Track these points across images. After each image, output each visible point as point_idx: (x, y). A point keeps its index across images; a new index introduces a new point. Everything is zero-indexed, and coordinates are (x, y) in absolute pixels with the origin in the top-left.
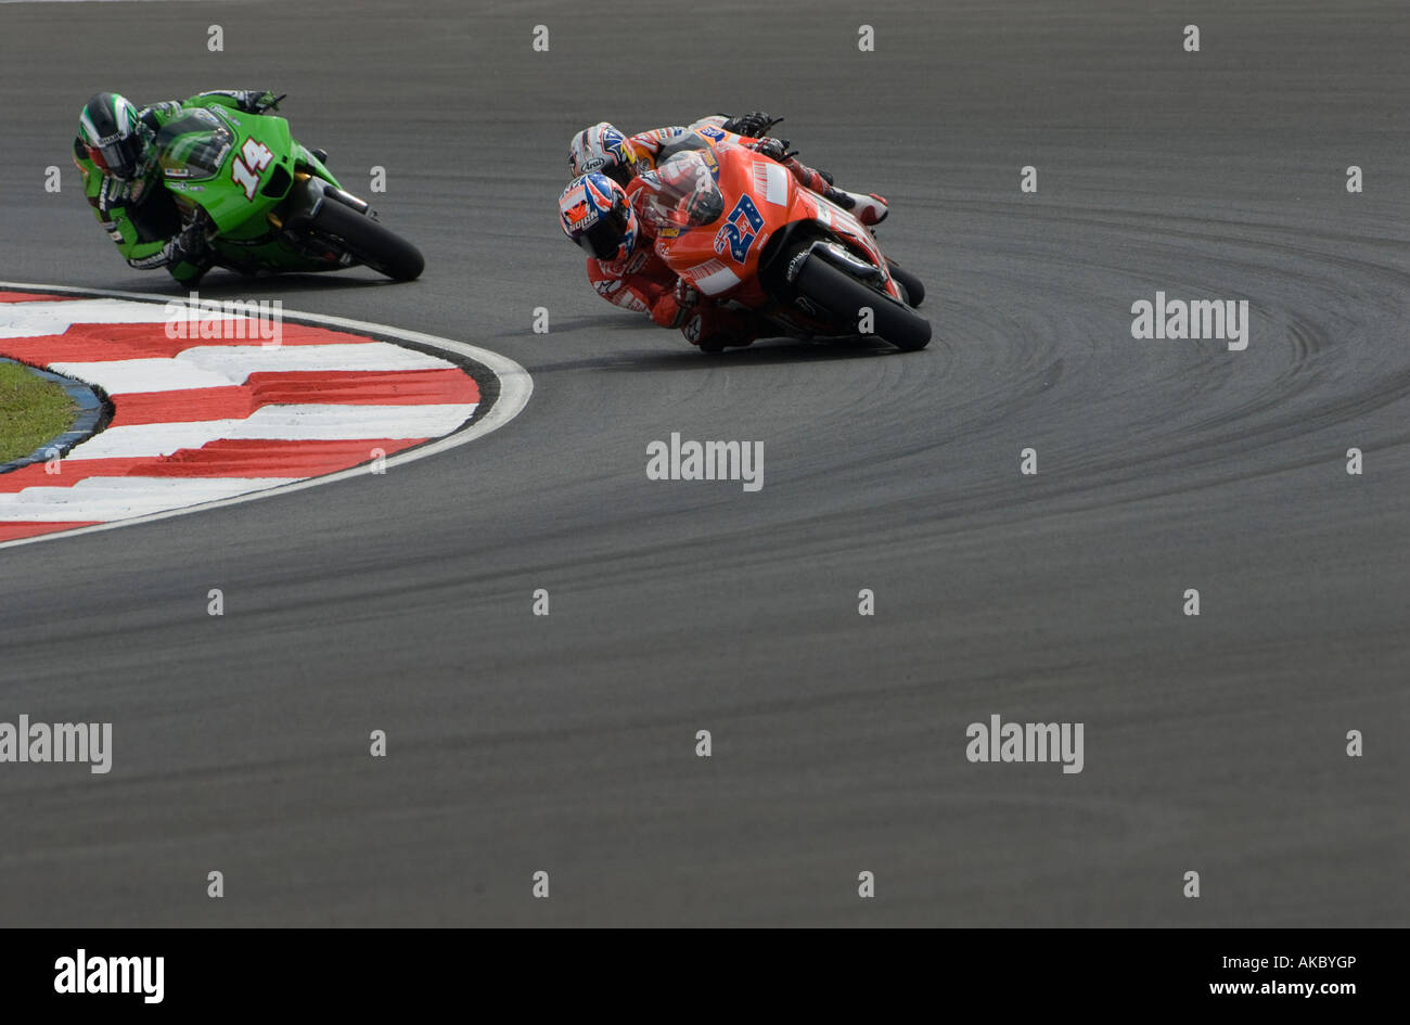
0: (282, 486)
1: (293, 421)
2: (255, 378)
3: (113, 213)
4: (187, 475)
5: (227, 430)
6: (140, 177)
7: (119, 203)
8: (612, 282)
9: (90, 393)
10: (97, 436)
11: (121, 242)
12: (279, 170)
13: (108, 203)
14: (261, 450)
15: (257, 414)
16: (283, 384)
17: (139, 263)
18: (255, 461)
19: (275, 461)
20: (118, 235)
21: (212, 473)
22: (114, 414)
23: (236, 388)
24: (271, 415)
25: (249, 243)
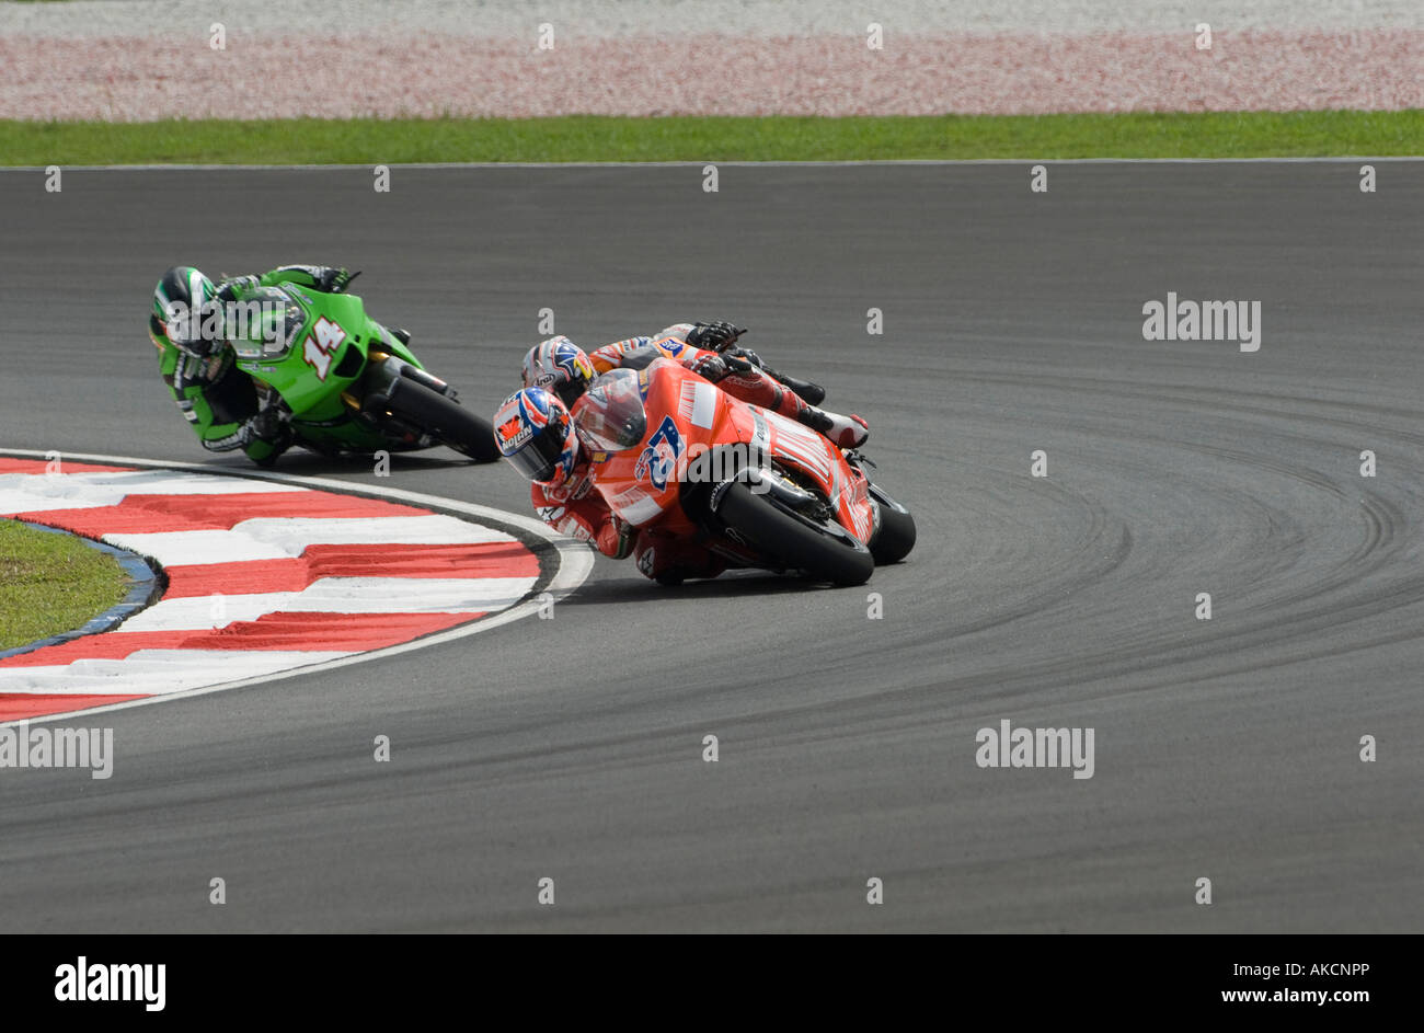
0: (337, 659)
1: (349, 595)
2: (310, 551)
3: (189, 391)
4: (241, 648)
5: (283, 603)
6: (216, 354)
7: (195, 381)
8: (555, 509)
9: (144, 565)
10: (150, 608)
11: (195, 422)
12: (351, 348)
13: (184, 380)
14: (316, 623)
15: (313, 587)
16: (340, 557)
17: (213, 445)
18: (309, 635)
19: (330, 634)
20: (192, 415)
21: (266, 645)
22: (168, 587)
23: (293, 560)
24: (325, 587)
25: (324, 424)
